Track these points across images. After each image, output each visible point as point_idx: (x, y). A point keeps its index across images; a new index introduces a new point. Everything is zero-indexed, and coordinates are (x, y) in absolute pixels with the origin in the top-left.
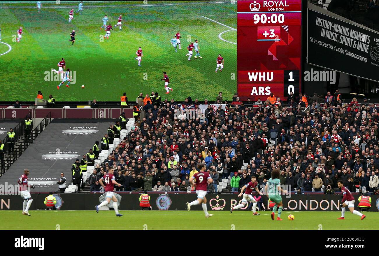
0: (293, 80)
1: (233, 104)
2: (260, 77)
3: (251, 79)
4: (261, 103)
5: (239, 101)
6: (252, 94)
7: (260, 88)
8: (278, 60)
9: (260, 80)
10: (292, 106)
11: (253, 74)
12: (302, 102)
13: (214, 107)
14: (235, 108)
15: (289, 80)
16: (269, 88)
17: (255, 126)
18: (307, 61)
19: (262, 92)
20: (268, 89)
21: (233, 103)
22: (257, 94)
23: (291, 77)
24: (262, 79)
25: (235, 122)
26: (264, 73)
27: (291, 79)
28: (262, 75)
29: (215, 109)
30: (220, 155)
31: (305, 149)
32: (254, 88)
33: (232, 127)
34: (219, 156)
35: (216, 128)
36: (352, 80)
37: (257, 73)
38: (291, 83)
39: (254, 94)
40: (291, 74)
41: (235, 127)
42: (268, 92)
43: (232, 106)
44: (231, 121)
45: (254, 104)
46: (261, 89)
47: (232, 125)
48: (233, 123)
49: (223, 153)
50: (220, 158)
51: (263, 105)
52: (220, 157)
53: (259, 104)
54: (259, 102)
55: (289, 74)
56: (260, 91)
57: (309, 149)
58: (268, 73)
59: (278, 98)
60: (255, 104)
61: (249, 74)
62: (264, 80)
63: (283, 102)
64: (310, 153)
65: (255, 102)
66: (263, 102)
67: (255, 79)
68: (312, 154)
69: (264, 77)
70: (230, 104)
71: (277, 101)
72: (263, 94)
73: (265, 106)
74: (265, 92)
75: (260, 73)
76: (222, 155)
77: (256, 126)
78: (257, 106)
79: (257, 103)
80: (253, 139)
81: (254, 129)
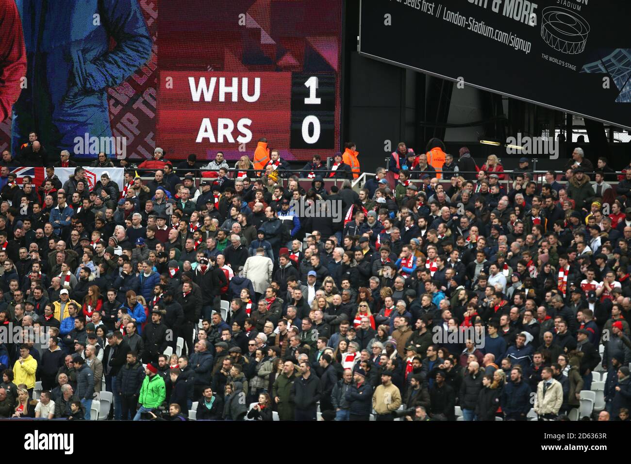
0: (318, 101)
1: (145, 166)
2: (223, 89)
3: (196, 97)
4: (225, 165)
5: (161, 158)
6: (199, 140)
7: (221, 122)
8: (273, 42)
9: (222, 98)
10: (314, 176)
11: (202, 80)
12: (343, 164)
13: (89, 175)
14: (153, 178)
15: (307, 101)
16: (248, 122)
17: (207, 232)
18: (359, 46)
19: (228, 133)
20: (245, 126)
21: (143, 164)
22: (212, 140)
23: (313, 92)
24: (228, 95)
25: (149, 220)
26: (235, 80)
27: (313, 99)
28: (229, 84)
29: (92, 181)
30: (103, 313)
31: (350, 299)
32: (206, 122)
33: (142, 233)
34: (100, 315)
35: (95, 236)
36: (487, 102)
37: (213, 80)
38: (312, 109)
39: (204, 139)
40: (312, 83)
41: (150, 234)
42: (244, 136)
43: (141, 173)
44: (137, 216)
45: (203, 168)
46: (226, 127)
47: (141, 226)
48: (144, 222)
49: (112, 308)
50: (101, 323)
51: (230, 171)
52: (103, 319)
53: (217, 168)
54: (220, 163)
55: (307, 84)
56: (221, 132)
57: (361, 300)
58: (245, 81)
59: (274, 153)
60: (208, 168)
61: (192, 80)
62: (235, 99)
63: (287, 163)
64: (363, 309)
65: (207, 162)
66: (231, 163)
67: (208, 97)
68: (370, 314)
69: (234, 89)
70: (136, 167)
71: (271, 161)
72: (231, 140)
73: (236, 174)
74: (236, 133)
75: (222, 80)
76: (109, 313)
77: (210, 232)
78: (214, 174)
79: (212, 166)
80: (202, 268)
81: (203, 240)
